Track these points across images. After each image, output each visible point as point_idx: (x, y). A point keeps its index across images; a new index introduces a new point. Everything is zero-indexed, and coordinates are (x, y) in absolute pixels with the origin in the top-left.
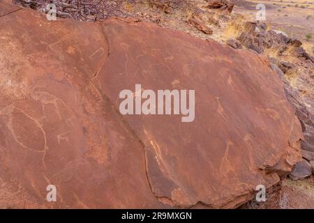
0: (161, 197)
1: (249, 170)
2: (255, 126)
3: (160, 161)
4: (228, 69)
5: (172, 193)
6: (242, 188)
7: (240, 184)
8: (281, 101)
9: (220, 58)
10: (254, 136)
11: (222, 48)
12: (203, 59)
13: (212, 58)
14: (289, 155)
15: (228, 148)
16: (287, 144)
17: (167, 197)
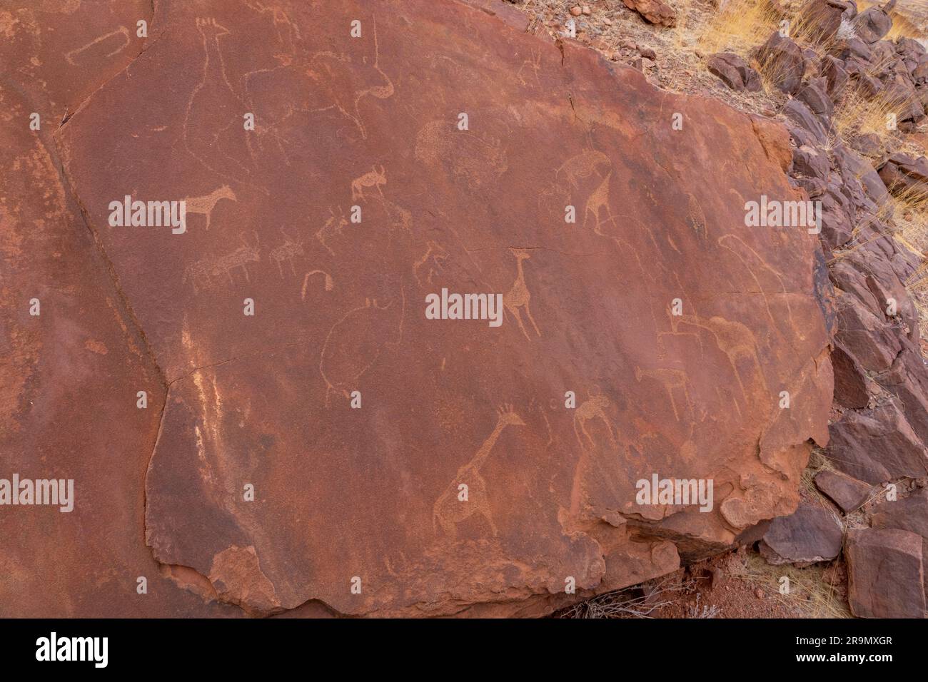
0: (174, 566)
1: (553, 520)
2: (639, 374)
3: (208, 445)
4: (605, 159)
5: (217, 559)
6: (500, 577)
7: (501, 563)
8: (785, 297)
9: (588, 115)
10: (622, 407)
11: (611, 78)
12: (513, 110)
13: (555, 112)
14: (744, 490)
15: (496, 434)
16: (750, 450)
17: (193, 569)
